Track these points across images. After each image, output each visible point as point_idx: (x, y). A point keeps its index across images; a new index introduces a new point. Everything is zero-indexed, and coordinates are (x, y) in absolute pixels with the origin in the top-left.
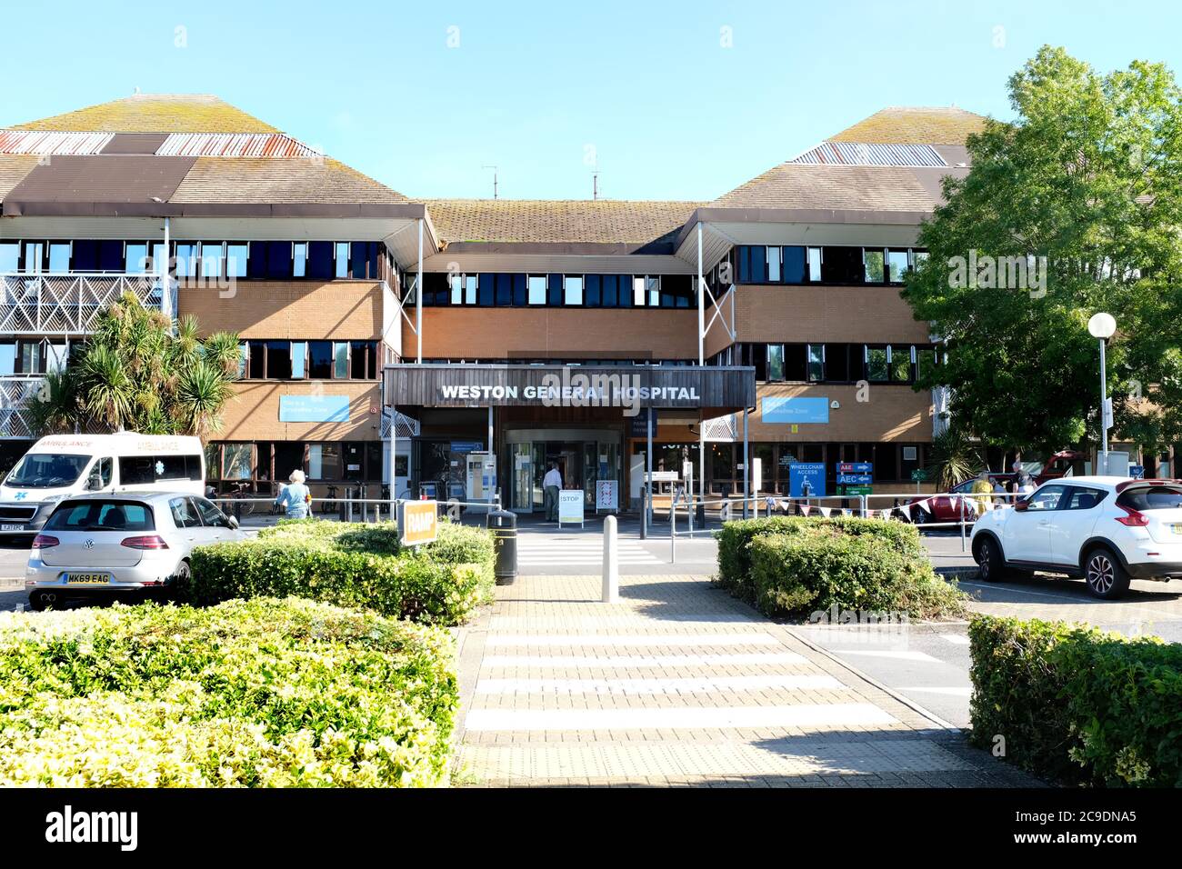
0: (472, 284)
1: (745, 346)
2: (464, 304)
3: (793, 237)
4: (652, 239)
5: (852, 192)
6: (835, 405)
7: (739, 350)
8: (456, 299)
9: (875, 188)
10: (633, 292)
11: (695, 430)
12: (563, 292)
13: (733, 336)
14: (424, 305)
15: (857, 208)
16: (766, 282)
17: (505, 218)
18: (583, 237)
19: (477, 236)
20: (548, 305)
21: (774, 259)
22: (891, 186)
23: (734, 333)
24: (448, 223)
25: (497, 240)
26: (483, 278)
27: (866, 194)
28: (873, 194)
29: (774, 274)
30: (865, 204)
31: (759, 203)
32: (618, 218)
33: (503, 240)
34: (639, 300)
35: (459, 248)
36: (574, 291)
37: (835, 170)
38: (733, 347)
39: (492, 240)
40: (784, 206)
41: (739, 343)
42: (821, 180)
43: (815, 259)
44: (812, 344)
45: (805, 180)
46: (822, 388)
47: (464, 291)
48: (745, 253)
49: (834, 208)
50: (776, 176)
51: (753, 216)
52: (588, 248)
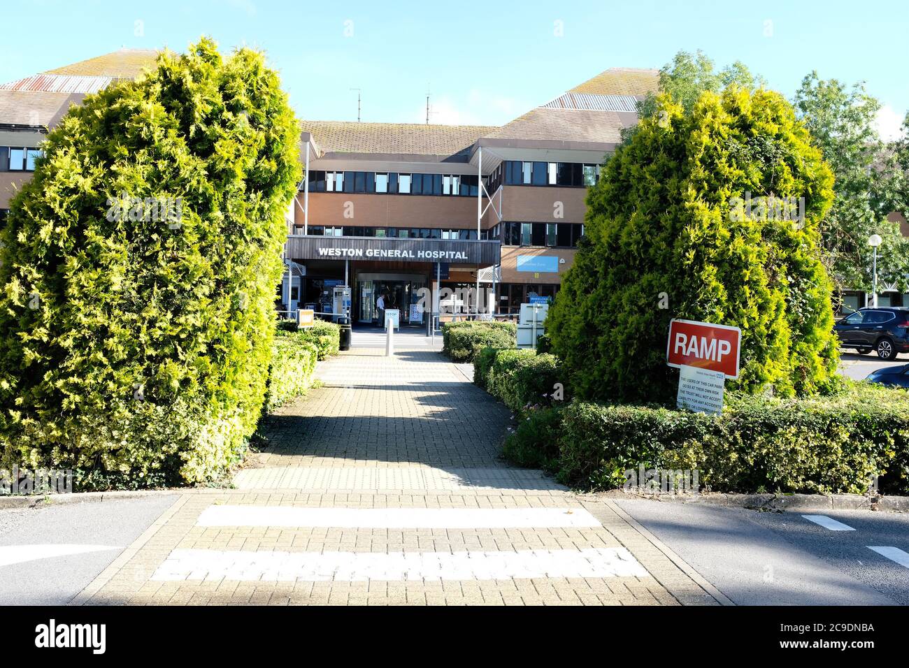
0: (340, 178)
1: (508, 224)
2: (334, 191)
3: (540, 156)
4: (455, 152)
5: (577, 129)
6: (563, 261)
7: (504, 226)
8: (330, 188)
9: (593, 126)
10: (442, 186)
11: (474, 275)
12: (398, 185)
13: (500, 217)
14: (309, 192)
15: (579, 140)
16: (522, 184)
17: (362, 136)
18: (411, 150)
19: (344, 148)
20: (388, 193)
21: (527, 170)
22: (603, 125)
23: (501, 216)
24: (325, 139)
25: (356, 151)
26: (346, 174)
27: (586, 130)
28: (590, 130)
29: (527, 180)
30: (584, 137)
31: (519, 135)
32: (435, 137)
33: (360, 151)
34: (446, 191)
35: (332, 156)
36: (405, 184)
37: (569, 112)
38: (500, 223)
39: (352, 151)
40: (533, 138)
41: (504, 222)
42: (559, 120)
43: (553, 171)
44: (549, 223)
45: (549, 120)
46: (555, 250)
47: (335, 183)
48: (509, 167)
49: (564, 139)
50: (531, 117)
51: (514, 144)
52: (414, 157)
